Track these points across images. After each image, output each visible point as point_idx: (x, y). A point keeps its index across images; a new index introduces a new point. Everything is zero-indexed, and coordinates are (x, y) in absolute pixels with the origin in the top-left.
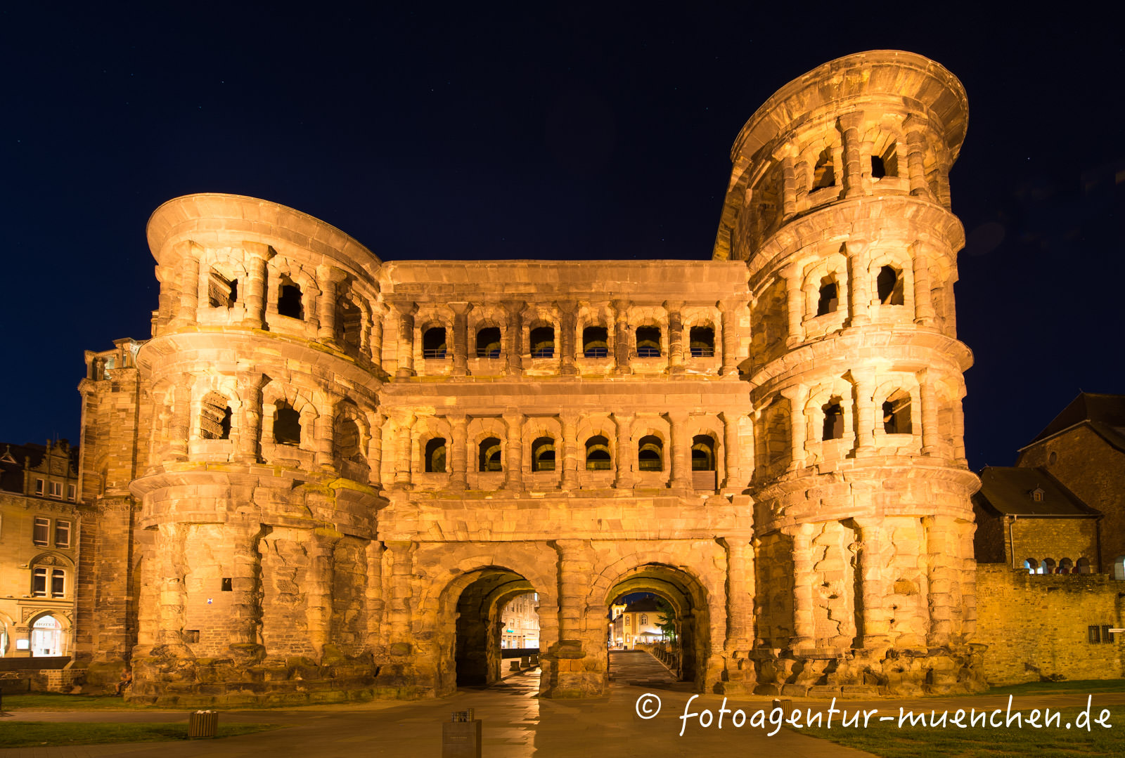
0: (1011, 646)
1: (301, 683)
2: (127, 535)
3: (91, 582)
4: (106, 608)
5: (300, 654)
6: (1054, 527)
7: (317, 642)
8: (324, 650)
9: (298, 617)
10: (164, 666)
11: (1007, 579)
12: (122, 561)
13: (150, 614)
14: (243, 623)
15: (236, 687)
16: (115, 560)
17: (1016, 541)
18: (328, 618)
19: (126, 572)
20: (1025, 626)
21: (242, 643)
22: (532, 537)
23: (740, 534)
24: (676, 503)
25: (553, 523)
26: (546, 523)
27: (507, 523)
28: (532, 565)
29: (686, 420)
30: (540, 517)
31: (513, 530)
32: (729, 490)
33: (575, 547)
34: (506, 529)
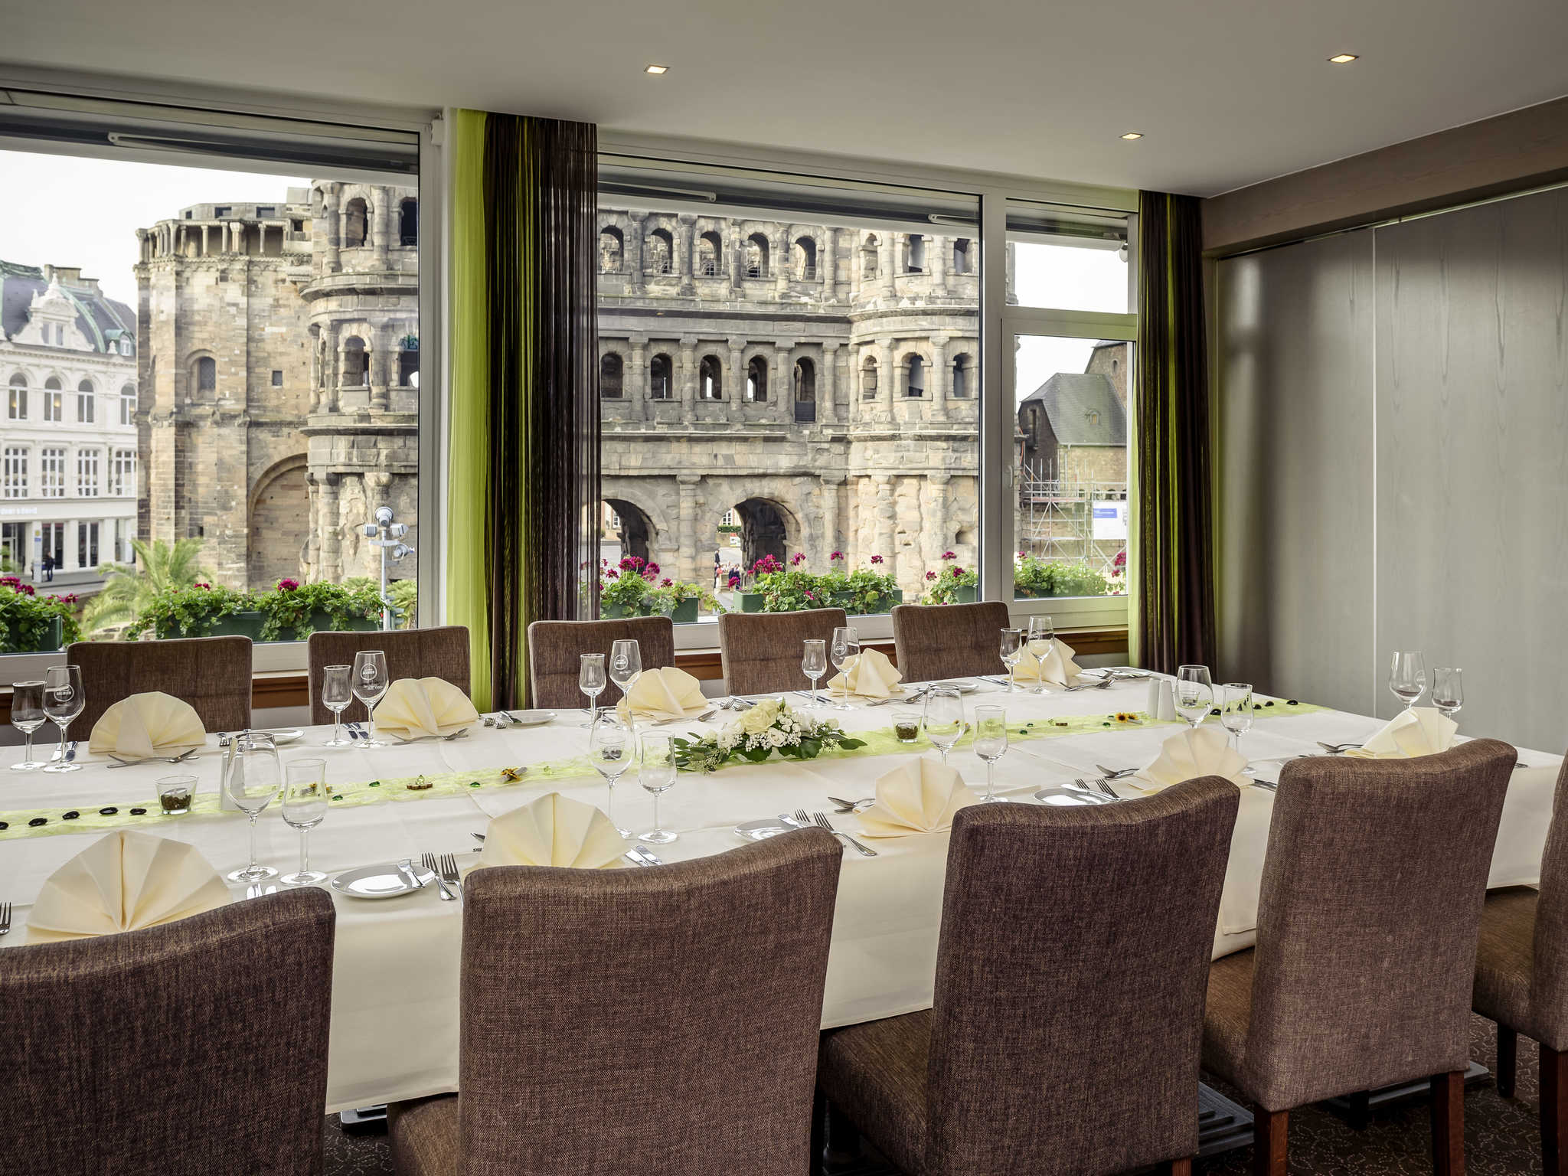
16: (229, 486)
19: (245, 503)
22: (656, 472)
23: (836, 472)
24: (783, 439)
25: (674, 458)
26: (669, 457)
27: (633, 456)
28: (653, 499)
29: (790, 351)
30: (664, 450)
31: (639, 464)
32: (828, 426)
33: (694, 483)
34: (633, 463)
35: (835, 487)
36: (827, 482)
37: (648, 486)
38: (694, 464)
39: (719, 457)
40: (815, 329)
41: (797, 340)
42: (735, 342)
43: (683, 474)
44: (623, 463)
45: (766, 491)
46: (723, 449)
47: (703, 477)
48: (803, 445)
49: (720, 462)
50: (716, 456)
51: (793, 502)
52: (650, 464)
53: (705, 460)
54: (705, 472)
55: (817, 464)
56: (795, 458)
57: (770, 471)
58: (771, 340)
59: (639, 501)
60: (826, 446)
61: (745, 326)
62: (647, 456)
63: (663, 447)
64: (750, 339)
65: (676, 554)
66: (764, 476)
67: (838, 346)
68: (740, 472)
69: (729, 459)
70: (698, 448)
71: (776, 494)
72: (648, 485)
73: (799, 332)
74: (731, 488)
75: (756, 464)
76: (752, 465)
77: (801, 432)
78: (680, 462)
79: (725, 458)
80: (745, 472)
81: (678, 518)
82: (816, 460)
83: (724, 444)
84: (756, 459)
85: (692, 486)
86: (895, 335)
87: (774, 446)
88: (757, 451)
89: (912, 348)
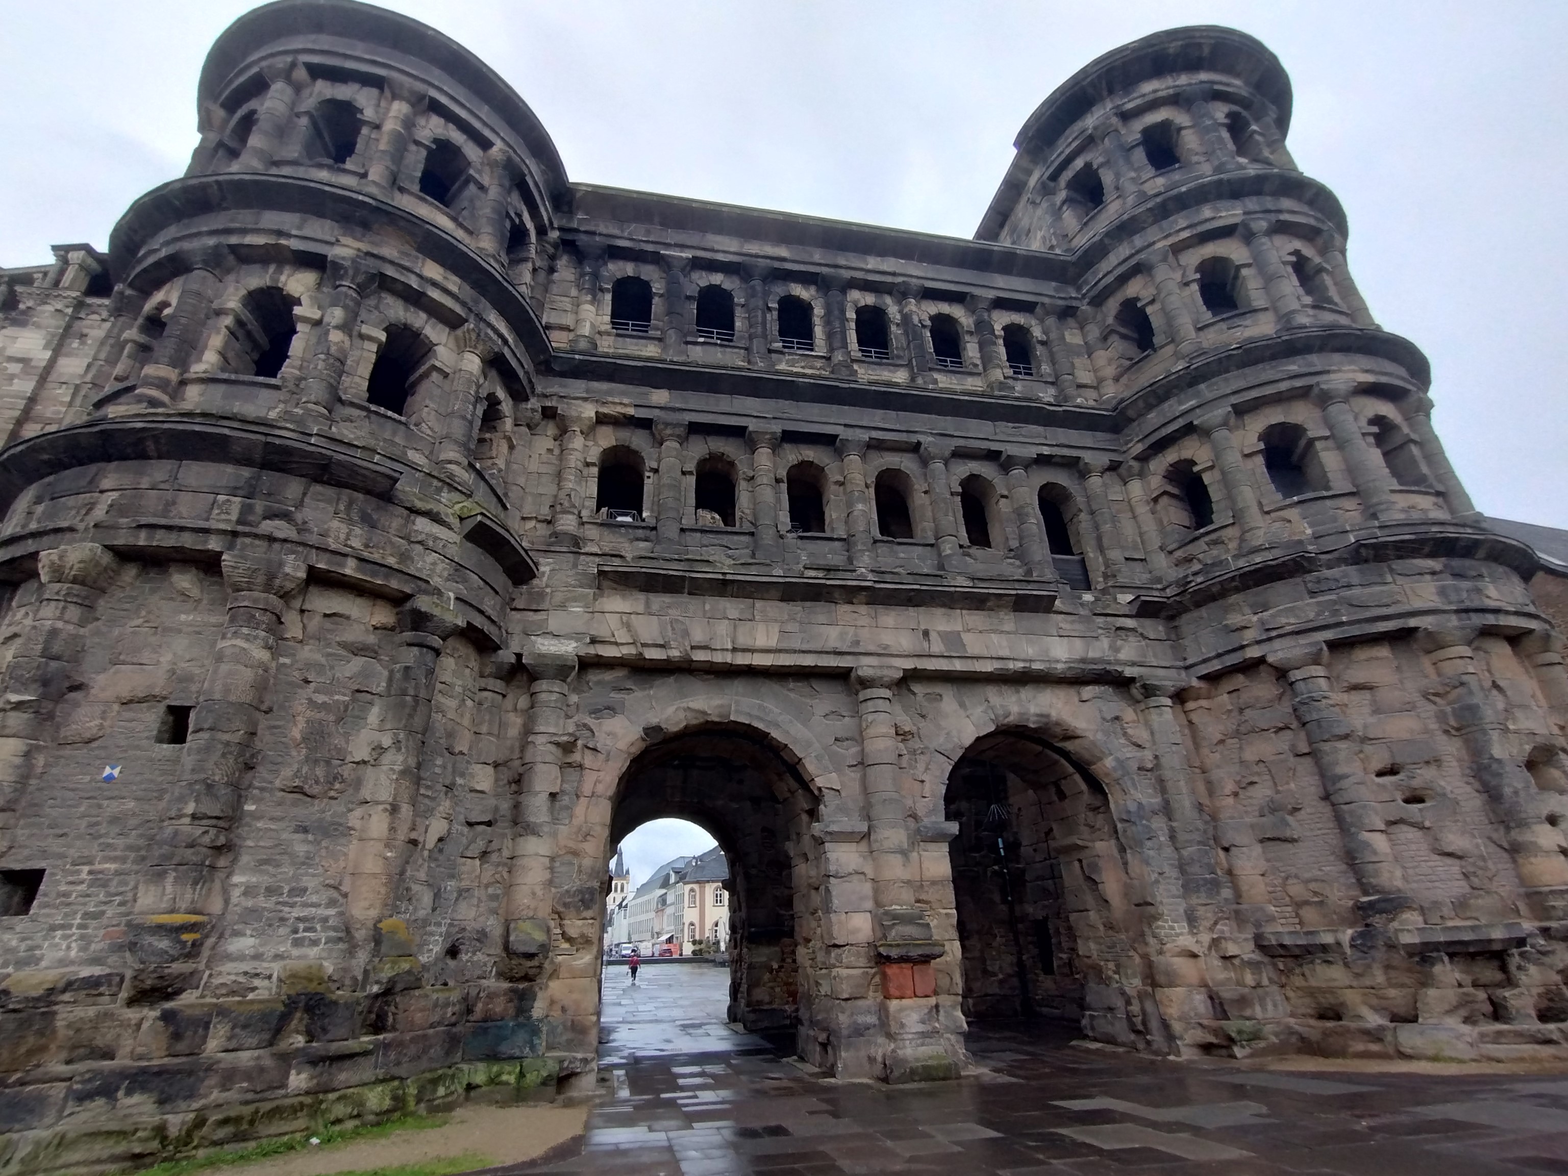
1: (303, 1058)
5: (313, 951)
7: (364, 911)
8: (377, 938)
9: (332, 832)
18: (398, 837)
22: (808, 661)
23: (1161, 673)
24: (1047, 606)
25: (843, 634)
26: (833, 631)
27: (762, 628)
28: (805, 722)
29: (1028, 467)
30: (822, 618)
31: (773, 643)
32: (1124, 588)
33: (889, 687)
34: (761, 641)
35: (1169, 702)
36: (1149, 693)
37: (792, 695)
38: (887, 647)
39: (933, 636)
40: (1064, 436)
41: (1038, 450)
42: (932, 447)
43: (866, 667)
44: (742, 641)
45: (1033, 709)
46: (941, 622)
47: (906, 674)
48: (1086, 620)
49: (937, 646)
50: (926, 633)
51: (1090, 735)
52: (797, 645)
53: (905, 641)
54: (909, 665)
55: (1122, 656)
56: (1078, 644)
57: (1036, 666)
58: (994, 448)
59: (777, 725)
60: (1130, 623)
61: (949, 425)
62: (789, 627)
63: (820, 612)
64: (959, 444)
65: (863, 846)
66: (1025, 678)
67: (1108, 465)
68: (977, 669)
69: (954, 642)
70: (890, 617)
71: (1054, 715)
72: (794, 692)
73: (1041, 439)
74: (962, 705)
75: (1005, 653)
76: (1002, 653)
77: (1080, 598)
78: (857, 643)
79: (943, 636)
80: (988, 667)
81: (862, 764)
82: (1117, 650)
83: (939, 612)
84: (1005, 643)
85: (887, 693)
86: (1235, 400)
87: (1034, 620)
88: (1006, 628)
89: (1275, 416)
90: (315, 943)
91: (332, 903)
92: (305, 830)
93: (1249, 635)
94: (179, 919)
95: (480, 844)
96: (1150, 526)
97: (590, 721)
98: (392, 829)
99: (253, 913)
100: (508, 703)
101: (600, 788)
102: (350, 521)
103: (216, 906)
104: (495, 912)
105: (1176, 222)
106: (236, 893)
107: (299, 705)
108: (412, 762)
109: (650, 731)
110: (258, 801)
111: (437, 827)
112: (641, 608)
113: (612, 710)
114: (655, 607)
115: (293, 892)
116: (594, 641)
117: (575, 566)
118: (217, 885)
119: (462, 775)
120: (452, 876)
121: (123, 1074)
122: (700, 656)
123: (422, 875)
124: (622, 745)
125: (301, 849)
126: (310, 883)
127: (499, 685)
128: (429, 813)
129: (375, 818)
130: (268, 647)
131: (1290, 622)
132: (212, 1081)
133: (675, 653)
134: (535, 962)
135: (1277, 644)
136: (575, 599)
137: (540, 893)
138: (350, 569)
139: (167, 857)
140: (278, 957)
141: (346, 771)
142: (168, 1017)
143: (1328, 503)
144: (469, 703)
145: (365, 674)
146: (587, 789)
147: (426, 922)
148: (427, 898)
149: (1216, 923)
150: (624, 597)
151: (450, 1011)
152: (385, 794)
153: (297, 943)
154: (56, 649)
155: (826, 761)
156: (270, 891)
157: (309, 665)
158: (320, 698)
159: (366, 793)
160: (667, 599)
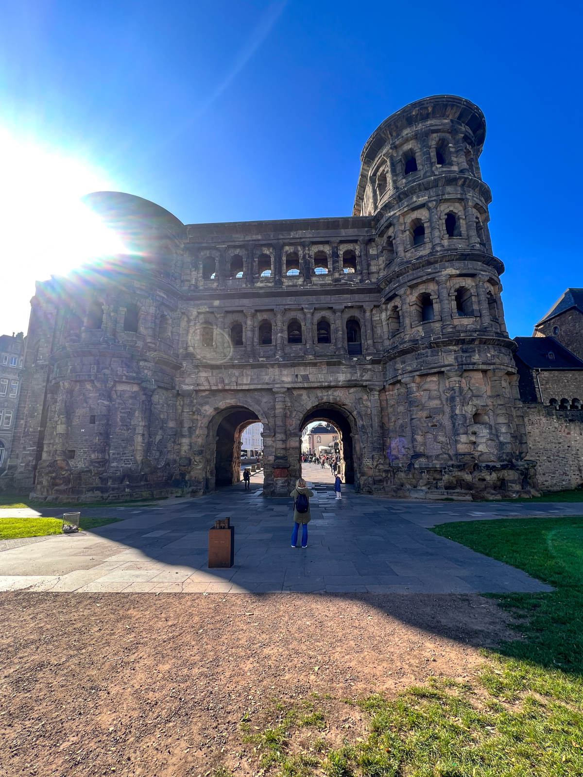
0: (550, 462)
1: (128, 486)
2: (44, 389)
3: (23, 419)
4: (28, 435)
5: (129, 466)
6: (564, 377)
7: (139, 458)
8: (142, 463)
9: (130, 441)
10: (54, 475)
11: (541, 414)
12: (40, 405)
13: (50, 440)
14: (99, 445)
15: (92, 490)
16: (37, 404)
17: (542, 387)
18: (146, 441)
19: (41, 412)
20: (557, 447)
21: (98, 459)
22: (259, 387)
23: (377, 383)
24: (339, 363)
25: (270, 377)
26: (267, 378)
27: (245, 378)
28: (259, 405)
29: (342, 311)
30: (264, 374)
31: (249, 382)
32: (369, 354)
33: (283, 393)
34: (245, 382)
35: (377, 393)
36: (371, 390)
37: (256, 397)
38: (283, 381)
39: (299, 376)
40: (357, 297)
41: (345, 305)
42: (307, 308)
43: (276, 387)
44: (239, 382)
45: (331, 397)
46: (302, 371)
47: (288, 389)
48: (353, 367)
49: (300, 379)
50: (297, 376)
51: (350, 405)
52: (256, 382)
53: (290, 379)
54: (289, 386)
55: (364, 378)
56: (349, 375)
57: (332, 384)
58: (330, 306)
59: (250, 406)
60: (369, 367)
61: (313, 299)
62: (254, 377)
63: (263, 372)
64: (317, 306)
65: (273, 439)
66: (329, 387)
67: (373, 306)
68: (313, 385)
69: (306, 378)
70: (285, 372)
71: (338, 399)
72: (256, 395)
73: (347, 300)
74: (309, 397)
75: (323, 380)
76: (321, 380)
77: (352, 359)
78: (274, 380)
79: (303, 376)
80: (316, 385)
81: (275, 416)
82: (363, 377)
83: (302, 368)
84: (323, 377)
85: (283, 395)
86: (409, 284)
87: (334, 368)
88: (324, 372)
89: (421, 289)
90: (130, 464)
91: (132, 456)
92: (124, 440)
93: (400, 372)
94: (99, 460)
95: (172, 439)
96: (385, 329)
97: (199, 407)
98: (143, 439)
99: (115, 459)
100: (178, 403)
101: (202, 425)
102: (122, 367)
103: (107, 457)
104: (178, 456)
105: (404, 203)
106: (111, 455)
107: (119, 413)
108: (147, 424)
109: (216, 409)
110: (112, 435)
111: (158, 438)
112: (210, 375)
113: (207, 403)
114: (214, 374)
115: (123, 454)
116: (198, 385)
117: (192, 363)
118: (107, 453)
119: (166, 424)
120: (166, 448)
121: (94, 488)
122: (227, 387)
123: (155, 448)
124: (208, 413)
125: (123, 445)
126: (127, 452)
127: (174, 399)
128: (156, 434)
129: (139, 437)
130: (108, 401)
131: (409, 368)
132: (111, 489)
133: (220, 387)
134: (186, 467)
135: (405, 376)
136: (192, 374)
137: (187, 451)
138: (124, 379)
139: (95, 448)
140: (122, 467)
141: (131, 427)
142: (100, 478)
143: (432, 324)
144: (165, 405)
145: (133, 404)
146: (199, 425)
147: (158, 459)
148: (158, 454)
149: (379, 460)
150: (206, 372)
151: (164, 478)
152: (141, 432)
153: (125, 464)
154: (67, 405)
155: (264, 416)
156: (118, 454)
157: (119, 403)
158: (123, 411)
159: (137, 431)
160: (218, 371)
